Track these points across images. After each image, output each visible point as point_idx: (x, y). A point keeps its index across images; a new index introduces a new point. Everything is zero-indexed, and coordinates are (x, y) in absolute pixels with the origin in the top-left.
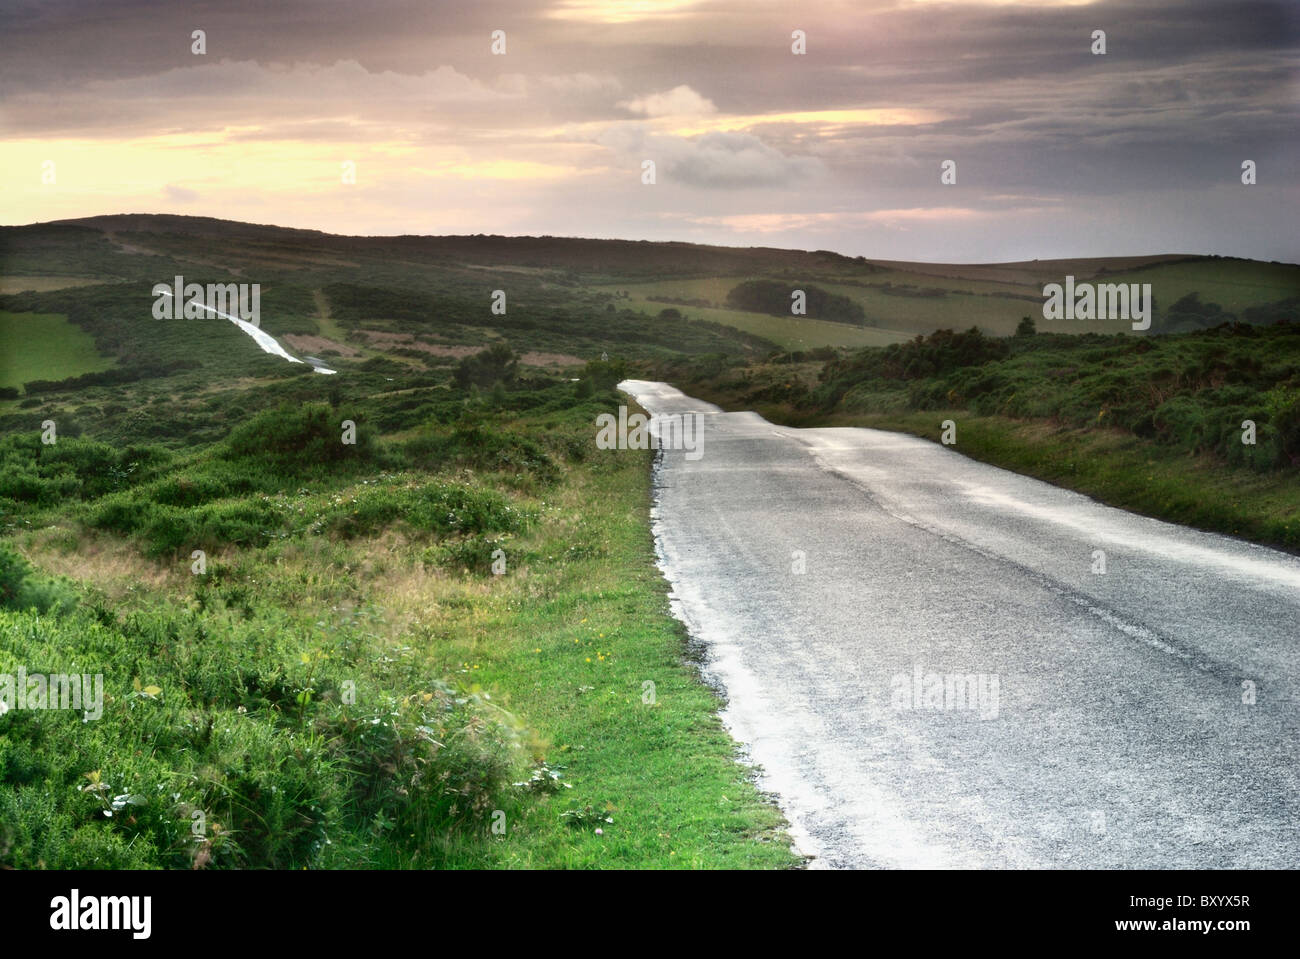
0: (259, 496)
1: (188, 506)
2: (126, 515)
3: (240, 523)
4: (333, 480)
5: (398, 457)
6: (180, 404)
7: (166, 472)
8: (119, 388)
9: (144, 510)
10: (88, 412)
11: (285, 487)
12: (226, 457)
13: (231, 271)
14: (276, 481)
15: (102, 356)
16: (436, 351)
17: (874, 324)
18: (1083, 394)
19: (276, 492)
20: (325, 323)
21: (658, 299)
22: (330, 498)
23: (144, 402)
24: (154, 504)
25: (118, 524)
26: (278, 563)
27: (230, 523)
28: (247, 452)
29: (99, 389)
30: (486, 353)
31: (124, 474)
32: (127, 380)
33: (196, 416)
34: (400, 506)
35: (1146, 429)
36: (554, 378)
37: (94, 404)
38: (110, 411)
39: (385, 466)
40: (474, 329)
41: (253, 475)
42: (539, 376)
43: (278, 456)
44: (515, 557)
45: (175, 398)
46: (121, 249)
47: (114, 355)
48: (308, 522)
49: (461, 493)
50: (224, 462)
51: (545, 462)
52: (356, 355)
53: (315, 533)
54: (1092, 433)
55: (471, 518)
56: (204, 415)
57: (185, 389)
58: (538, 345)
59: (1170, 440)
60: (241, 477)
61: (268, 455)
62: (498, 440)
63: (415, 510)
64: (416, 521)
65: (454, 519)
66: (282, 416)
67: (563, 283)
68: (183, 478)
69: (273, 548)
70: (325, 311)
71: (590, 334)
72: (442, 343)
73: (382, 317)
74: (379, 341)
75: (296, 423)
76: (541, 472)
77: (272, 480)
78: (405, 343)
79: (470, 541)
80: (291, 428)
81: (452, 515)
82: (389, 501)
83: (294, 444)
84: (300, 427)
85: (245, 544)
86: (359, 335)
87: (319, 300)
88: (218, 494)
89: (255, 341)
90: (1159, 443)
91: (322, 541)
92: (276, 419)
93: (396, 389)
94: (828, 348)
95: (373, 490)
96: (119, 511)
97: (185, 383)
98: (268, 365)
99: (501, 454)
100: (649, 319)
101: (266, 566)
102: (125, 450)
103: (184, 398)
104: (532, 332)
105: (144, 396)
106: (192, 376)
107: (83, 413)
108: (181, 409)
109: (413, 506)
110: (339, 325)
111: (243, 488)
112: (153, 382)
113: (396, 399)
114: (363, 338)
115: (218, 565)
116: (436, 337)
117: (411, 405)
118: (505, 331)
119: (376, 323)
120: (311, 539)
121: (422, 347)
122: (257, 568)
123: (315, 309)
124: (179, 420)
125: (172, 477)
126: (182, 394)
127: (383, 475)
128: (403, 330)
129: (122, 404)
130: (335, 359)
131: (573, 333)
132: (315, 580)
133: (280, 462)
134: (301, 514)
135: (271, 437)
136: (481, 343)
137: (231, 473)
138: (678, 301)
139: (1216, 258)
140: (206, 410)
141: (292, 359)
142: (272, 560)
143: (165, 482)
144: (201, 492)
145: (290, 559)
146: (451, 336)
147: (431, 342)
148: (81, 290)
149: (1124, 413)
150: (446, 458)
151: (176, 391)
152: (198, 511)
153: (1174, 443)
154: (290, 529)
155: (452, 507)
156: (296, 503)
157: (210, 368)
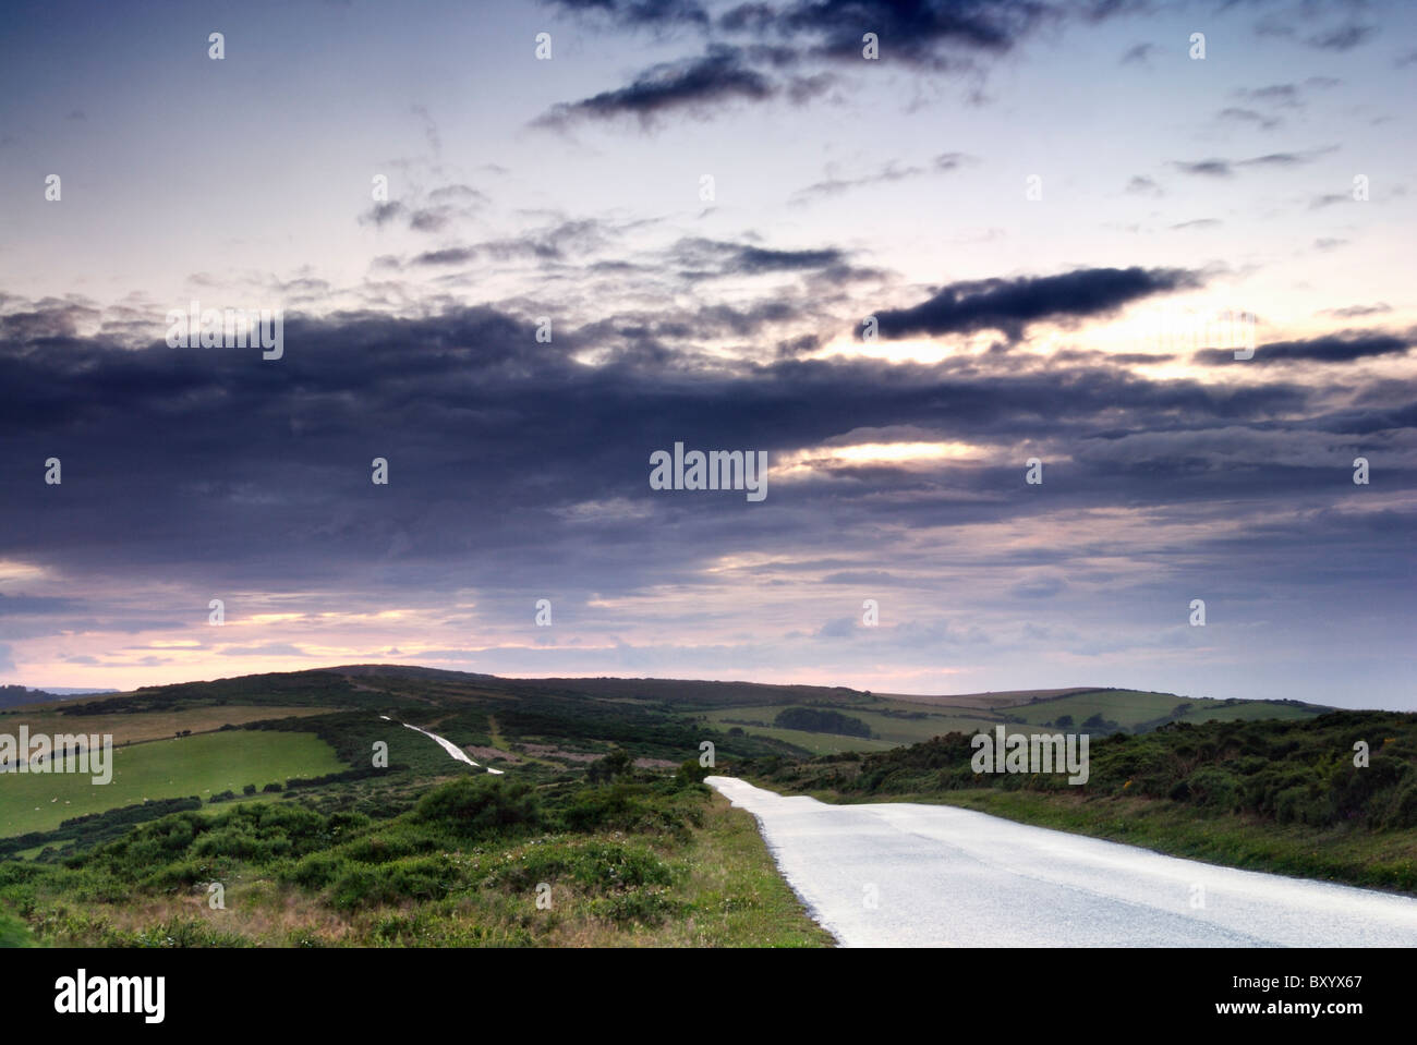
0: (440, 854)
1: (379, 863)
2: (322, 870)
3: (421, 877)
4: (504, 841)
5: (559, 822)
6: (394, 795)
7: (363, 834)
8: (352, 784)
9: (338, 866)
10: (329, 800)
11: (463, 846)
12: (415, 822)
13: (433, 702)
14: (455, 842)
15: (341, 762)
16: (573, 757)
17: (878, 737)
18: (1102, 770)
19: (455, 851)
20: (497, 740)
21: (727, 721)
22: (502, 856)
23: (369, 793)
24: (346, 860)
25: (311, 880)
26: (453, 915)
27: (413, 877)
28: (431, 817)
29: (337, 785)
30: (609, 757)
31: (329, 837)
32: (356, 778)
33: (404, 803)
34: (565, 862)
35: (1180, 794)
36: (657, 775)
37: (334, 795)
38: (345, 800)
39: (547, 829)
40: (600, 742)
41: (435, 836)
42: (647, 773)
43: (458, 821)
44: (676, 908)
45: (390, 791)
46: (355, 687)
47: (349, 761)
48: (483, 877)
49: (619, 850)
50: (412, 826)
51: (681, 826)
52: (518, 761)
53: (488, 886)
54: (1121, 800)
55: (630, 873)
56: (410, 802)
57: (397, 785)
58: (645, 753)
59: (1207, 802)
60: (426, 839)
61: (449, 819)
62: (641, 808)
63: (579, 865)
64: (581, 875)
65: (614, 873)
66: (461, 787)
67: (662, 710)
68: (376, 839)
69: (451, 900)
70: (495, 729)
71: (681, 745)
72: (578, 752)
73: (534, 734)
74: (534, 751)
75: (473, 793)
76: (679, 834)
77: (452, 841)
78: (552, 752)
79: (633, 893)
80: (468, 797)
81: (612, 870)
82: (555, 857)
83: (471, 811)
84: (476, 796)
85: (421, 897)
86: (519, 747)
87: (492, 723)
88: (406, 852)
89: (446, 751)
90: (1198, 805)
91: (495, 894)
92: (456, 789)
93: (546, 783)
94: (852, 753)
95: (542, 848)
96: (316, 866)
97: (397, 780)
98: (457, 767)
99: (644, 819)
100: (722, 735)
101: (441, 919)
102: (331, 817)
103: (396, 791)
104: (640, 744)
105: (369, 789)
106: (403, 775)
107: (328, 802)
108: (393, 798)
109: (577, 861)
110: (505, 740)
111: (427, 847)
112: (374, 779)
113: (546, 790)
114: (521, 749)
115: (394, 918)
116: (573, 747)
117: (558, 795)
118: (622, 744)
119: (530, 738)
120: (485, 893)
121: (563, 754)
122: (431, 921)
123: (488, 728)
124: (393, 806)
125: (367, 837)
126: (395, 787)
127: (547, 836)
128: (551, 743)
129: (354, 795)
130: (503, 763)
131: (668, 744)
132: (489, 933)
133: (459, 826)
134: (476, 870)
135: (452, 804)
136: (605, 752)
137: (419, 834)
138: (741, 722)
139: (1113, 689)
140: (412, 799)
141: (472, 763)
142: (447, 913)
143: (360, 842)
144: (391, 850)
145: (464, 912)
146: (584, 747)
147: (570, 751)
148: (328, 716)
149: (1153, 782)
150: (598, 823)
151: (392, 785)
152: (385, 866)
153: (1212, 804)
154: (466, 882)
155: (612, 863)
156: (470, 859)
157: (415, 770)
